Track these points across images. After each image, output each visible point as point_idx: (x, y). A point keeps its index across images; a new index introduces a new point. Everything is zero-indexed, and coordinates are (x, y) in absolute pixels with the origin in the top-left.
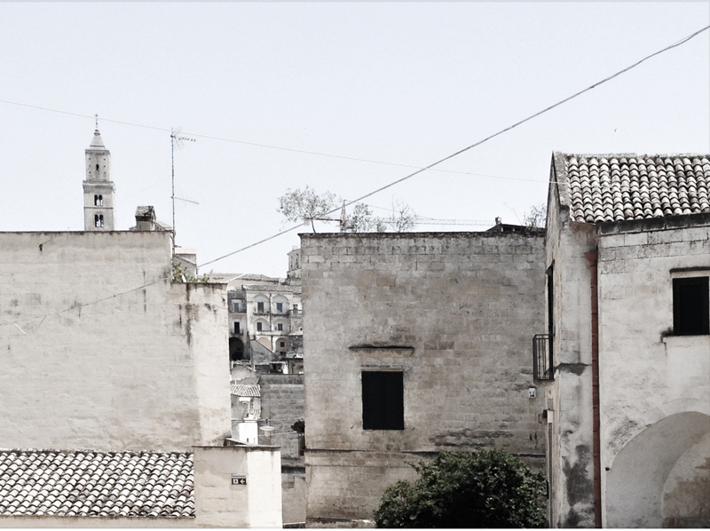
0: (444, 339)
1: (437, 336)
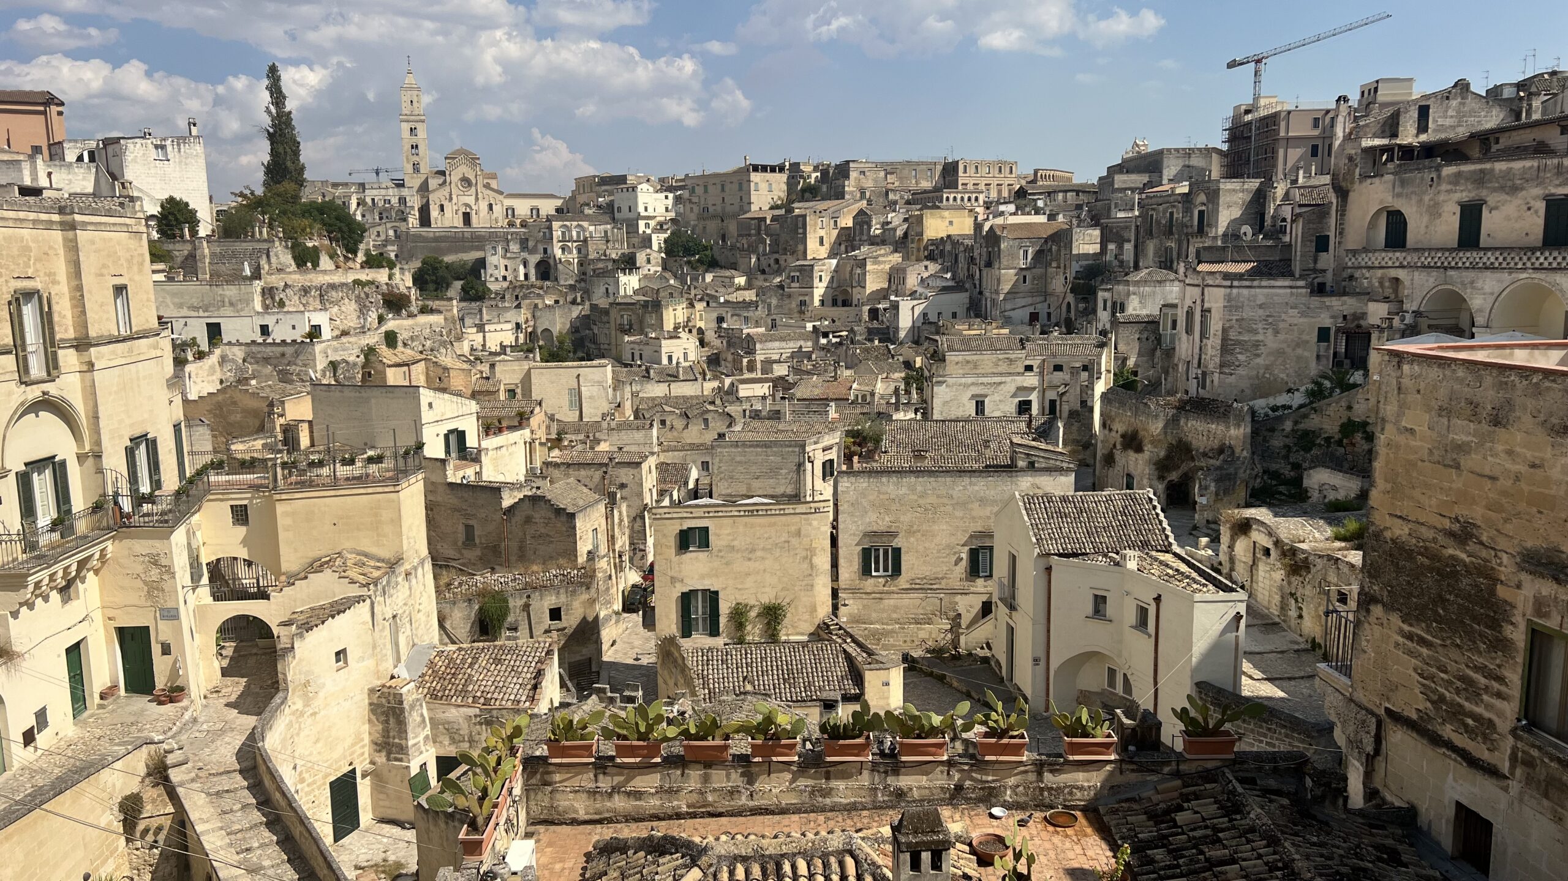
1: (912, 526)
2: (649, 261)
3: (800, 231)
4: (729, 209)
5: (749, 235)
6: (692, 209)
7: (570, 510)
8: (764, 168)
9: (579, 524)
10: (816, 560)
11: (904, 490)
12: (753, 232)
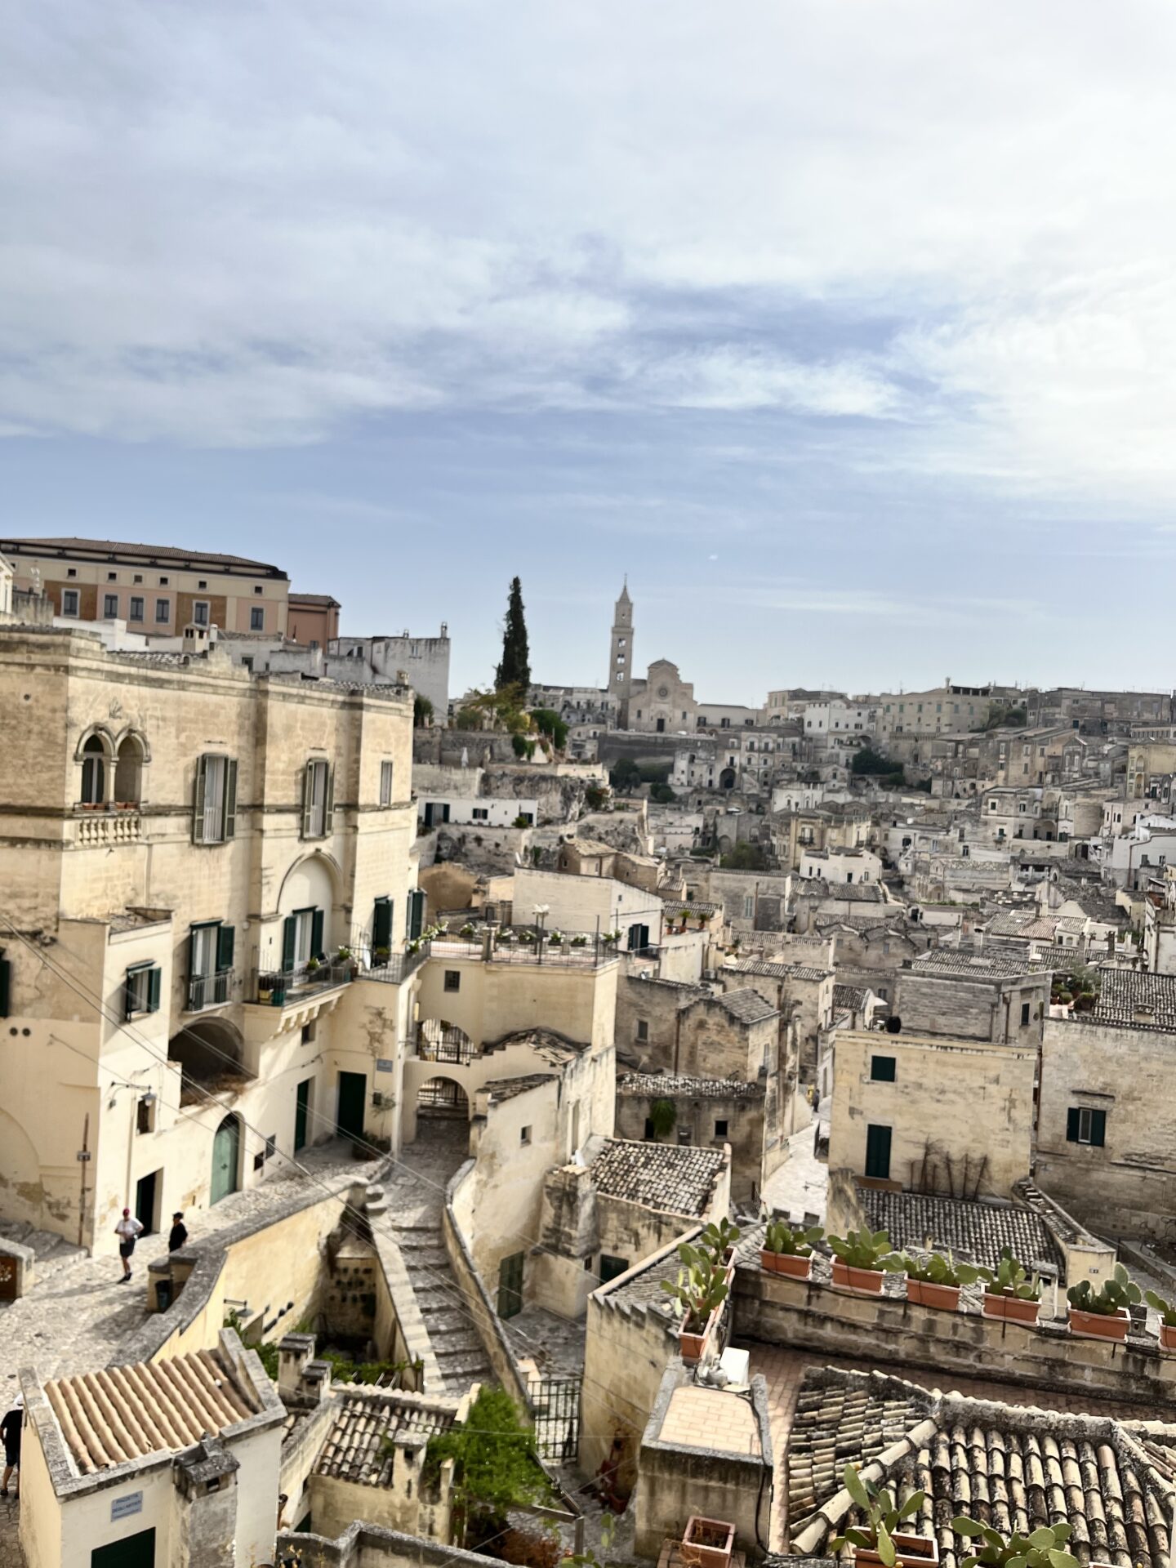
0: (1136, 1094)
1: (1131, 1092)
2: (835, 776)
3: (1002, 756)
4: (925, 730)
5: (945, 757)
6: (884, 728)
7: (746, 1020)
8: (967, 691)
9: (752, 1035)
10: (1014, 1113)
11: (1123, 1049)
12: (949, 754)
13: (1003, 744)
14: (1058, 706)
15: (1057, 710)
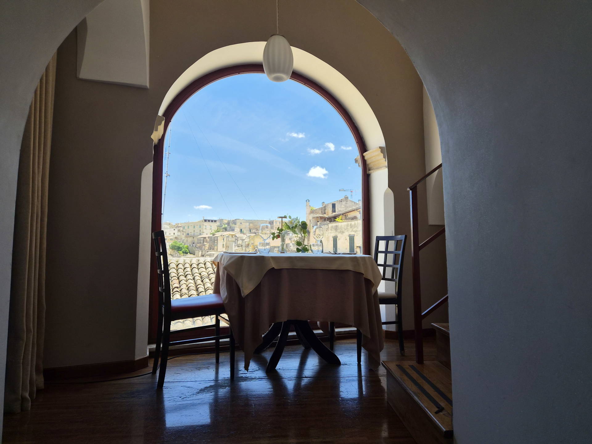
3: (216, 242)
4: (196, 234)
5: (201, 243)
6: (183, 234)
8: (209, 221)
12: (202, 242)
13: (216, 238)
14: (235, 224)
15: (235, 226)
